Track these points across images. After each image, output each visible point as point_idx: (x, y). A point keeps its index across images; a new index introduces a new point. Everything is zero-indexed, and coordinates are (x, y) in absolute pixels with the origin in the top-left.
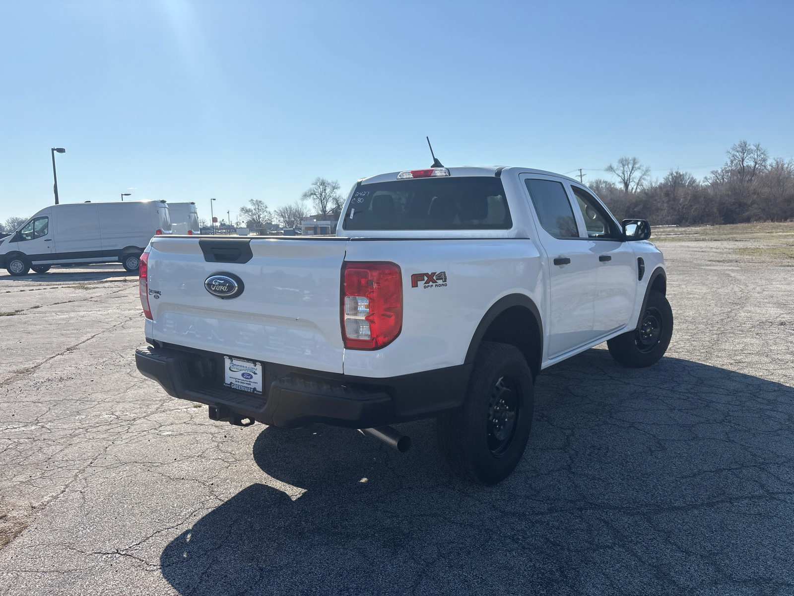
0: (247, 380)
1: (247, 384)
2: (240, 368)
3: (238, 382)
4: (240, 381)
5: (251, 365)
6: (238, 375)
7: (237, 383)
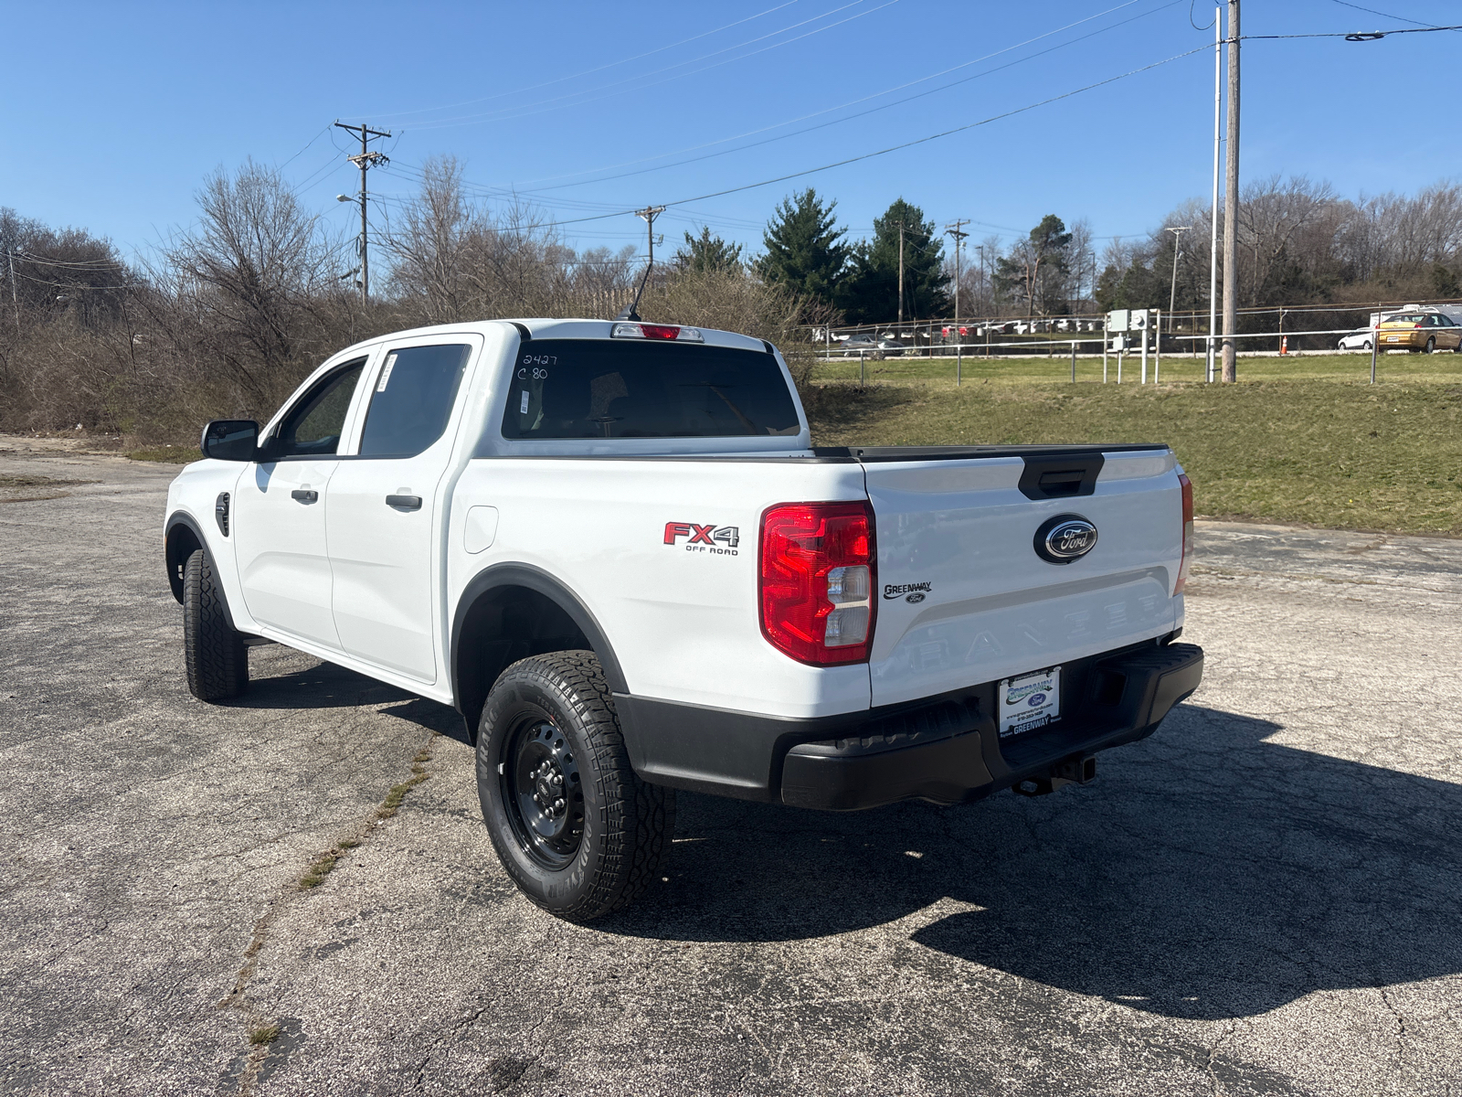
0: (1037, 707)
1: (1037, 714)
2: (1024, 692)
3: (1023, 718)
4: (1025, 715)
5: (1043, 677)
6: (1023, 706)
7: (1022, 722)
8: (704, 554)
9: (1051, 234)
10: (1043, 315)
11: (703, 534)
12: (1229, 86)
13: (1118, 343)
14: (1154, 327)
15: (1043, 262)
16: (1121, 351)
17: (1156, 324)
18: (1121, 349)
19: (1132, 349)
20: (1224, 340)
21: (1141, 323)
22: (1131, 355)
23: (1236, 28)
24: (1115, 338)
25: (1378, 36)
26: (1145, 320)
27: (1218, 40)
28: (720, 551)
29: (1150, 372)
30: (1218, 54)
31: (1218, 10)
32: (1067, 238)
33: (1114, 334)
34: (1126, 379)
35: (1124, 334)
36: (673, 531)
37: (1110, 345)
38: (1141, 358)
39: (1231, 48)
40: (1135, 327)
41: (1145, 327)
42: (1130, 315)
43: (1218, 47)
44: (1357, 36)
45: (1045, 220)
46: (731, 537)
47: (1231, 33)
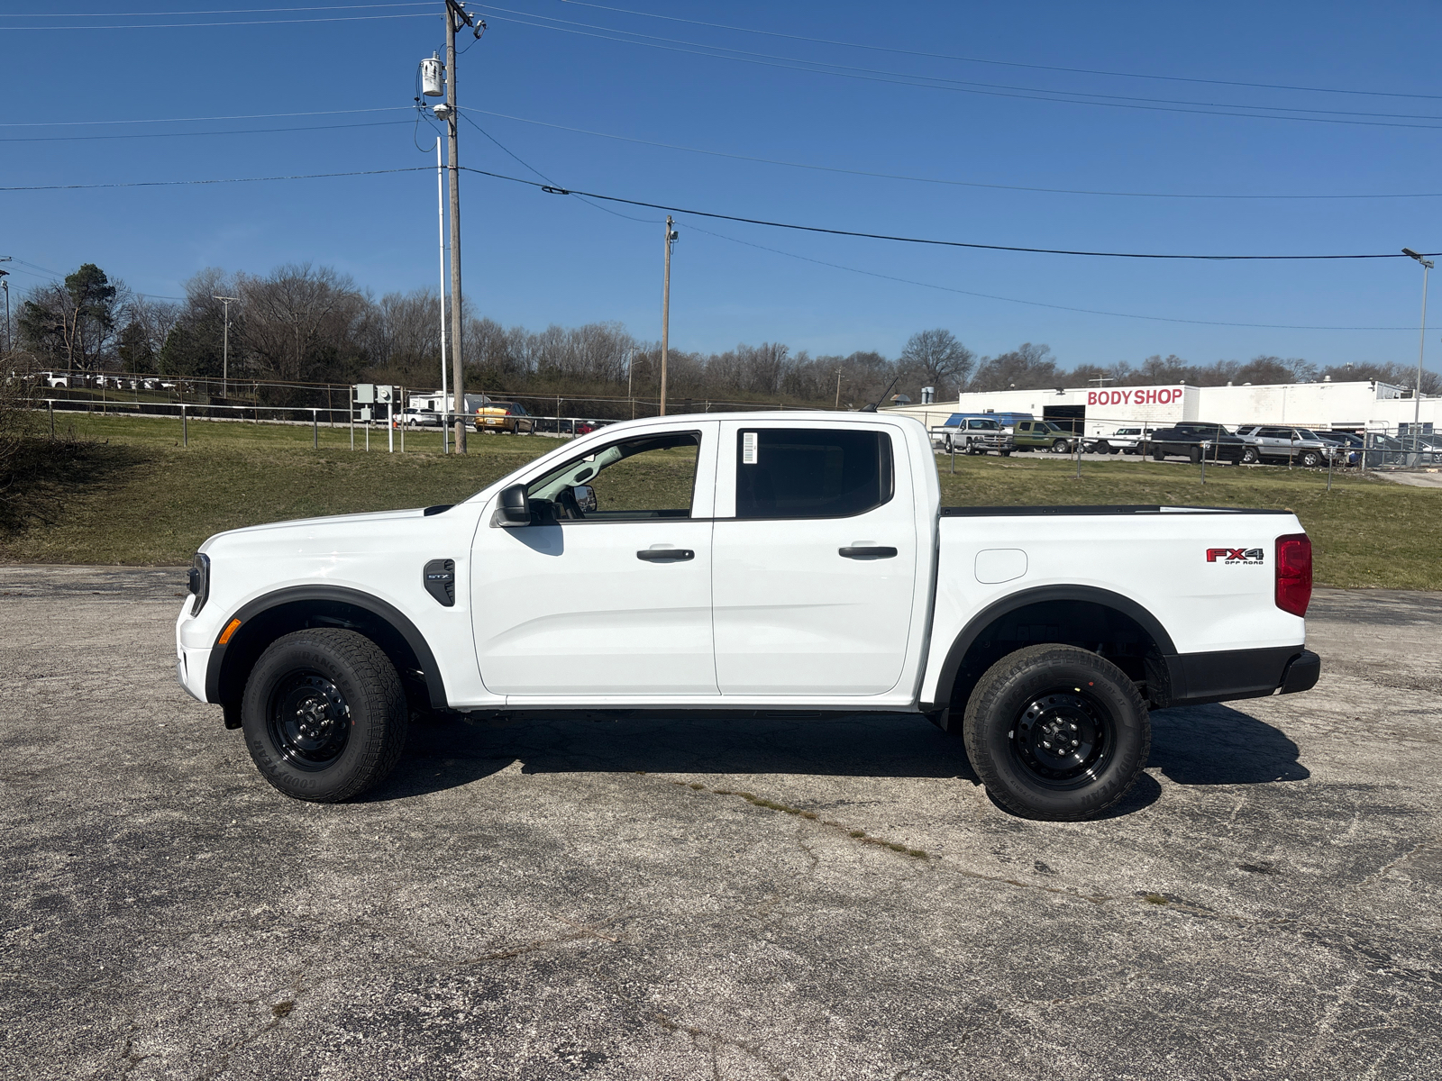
8: (1239, 566)
9: (91, 284)
10: (83, 369)
11: (1237, 554)
12: (451, 205)
13: (366, 414)
14: (398, 402)
15: (83, 313)
16: (369, 422)
17: (400, 399)
18: (369, 419)
19: (378, 421)
20: (456, 418)
21: (387, 398)
22: (379, 426)
23: (455, 158)
24: (362, 409)
25: (565, 192)
26: (391, 395)
27: (439, 164)
28: (1250, 563)
29: (396, 443)
30: (440, 175)
31: (439, 138)
32: (111, 291)
33: (362, 405)
34: (375, 447)
35: (370, 406)
36: (1212, 555)
37: (358, 415)
38: (387, 430)
39: (451, 174)
40: (381, 400)
41: (391, 401)
42: (375, 388)
43: (440, 170)
44: (551, 189)
45: (86, 268)
46: (1258, 554)
47: (451, 162)
